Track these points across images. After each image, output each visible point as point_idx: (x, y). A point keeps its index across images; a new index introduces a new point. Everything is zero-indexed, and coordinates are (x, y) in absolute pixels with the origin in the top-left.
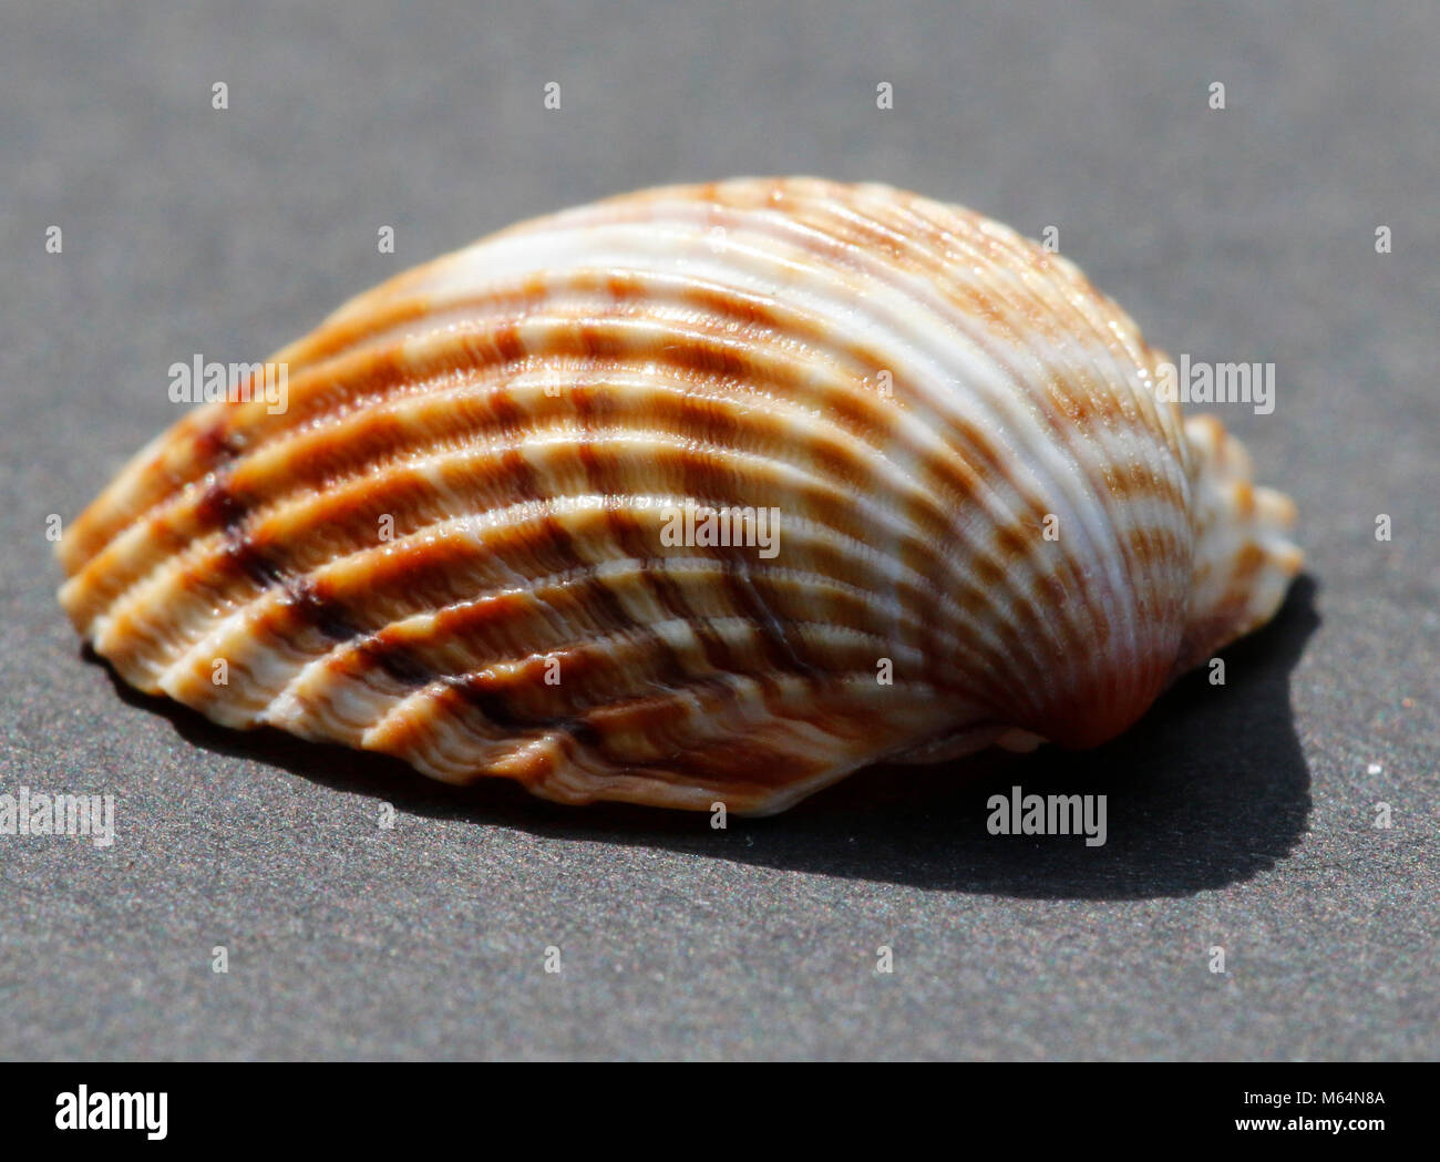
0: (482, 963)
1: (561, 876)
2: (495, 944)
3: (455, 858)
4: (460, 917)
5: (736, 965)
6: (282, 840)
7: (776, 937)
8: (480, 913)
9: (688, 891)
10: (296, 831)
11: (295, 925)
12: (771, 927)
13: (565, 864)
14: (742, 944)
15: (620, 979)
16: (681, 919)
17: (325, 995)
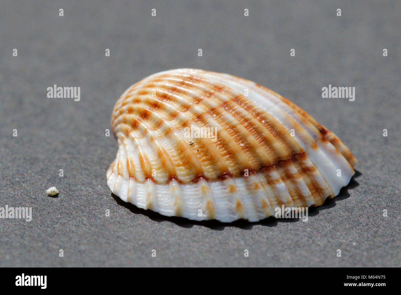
0: (80, 251)
1: (96, 233)
2: (82, 247)
3: (74, 229)
4: (75, 242)
5: (133, 251)
6: (37, 226)
7: (141, 245)
8: (79, 241)
9: (123, 236)
10: (40, 224)
11: (40, 244)
12: (140, 242)
13: (97, 230)
14: (134, 247)
15: (109, 254)
16: (121, 242)
17: (47, 259)
